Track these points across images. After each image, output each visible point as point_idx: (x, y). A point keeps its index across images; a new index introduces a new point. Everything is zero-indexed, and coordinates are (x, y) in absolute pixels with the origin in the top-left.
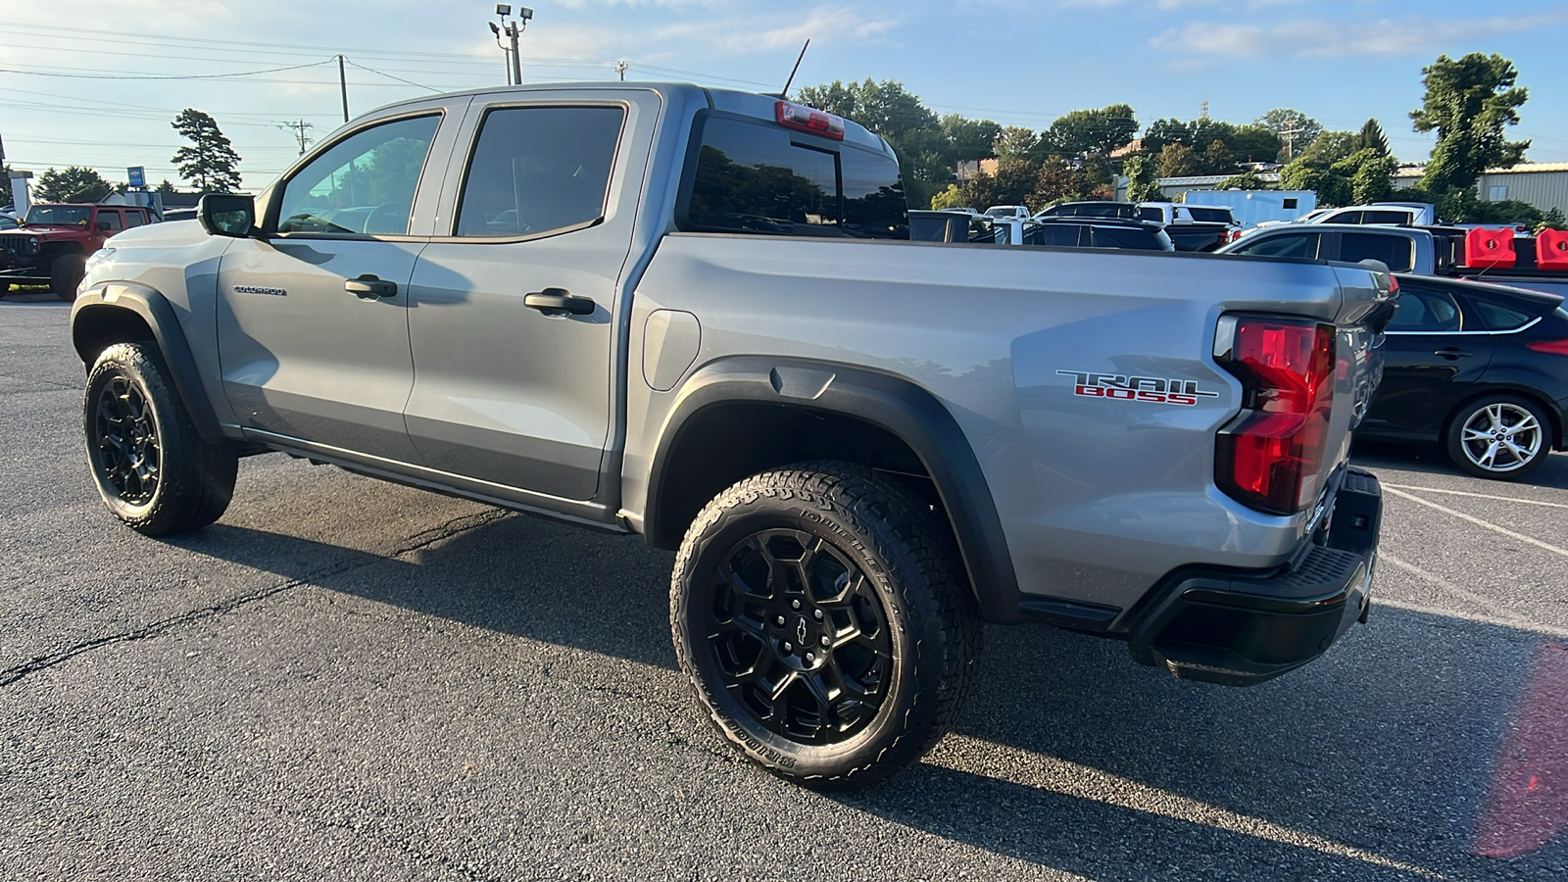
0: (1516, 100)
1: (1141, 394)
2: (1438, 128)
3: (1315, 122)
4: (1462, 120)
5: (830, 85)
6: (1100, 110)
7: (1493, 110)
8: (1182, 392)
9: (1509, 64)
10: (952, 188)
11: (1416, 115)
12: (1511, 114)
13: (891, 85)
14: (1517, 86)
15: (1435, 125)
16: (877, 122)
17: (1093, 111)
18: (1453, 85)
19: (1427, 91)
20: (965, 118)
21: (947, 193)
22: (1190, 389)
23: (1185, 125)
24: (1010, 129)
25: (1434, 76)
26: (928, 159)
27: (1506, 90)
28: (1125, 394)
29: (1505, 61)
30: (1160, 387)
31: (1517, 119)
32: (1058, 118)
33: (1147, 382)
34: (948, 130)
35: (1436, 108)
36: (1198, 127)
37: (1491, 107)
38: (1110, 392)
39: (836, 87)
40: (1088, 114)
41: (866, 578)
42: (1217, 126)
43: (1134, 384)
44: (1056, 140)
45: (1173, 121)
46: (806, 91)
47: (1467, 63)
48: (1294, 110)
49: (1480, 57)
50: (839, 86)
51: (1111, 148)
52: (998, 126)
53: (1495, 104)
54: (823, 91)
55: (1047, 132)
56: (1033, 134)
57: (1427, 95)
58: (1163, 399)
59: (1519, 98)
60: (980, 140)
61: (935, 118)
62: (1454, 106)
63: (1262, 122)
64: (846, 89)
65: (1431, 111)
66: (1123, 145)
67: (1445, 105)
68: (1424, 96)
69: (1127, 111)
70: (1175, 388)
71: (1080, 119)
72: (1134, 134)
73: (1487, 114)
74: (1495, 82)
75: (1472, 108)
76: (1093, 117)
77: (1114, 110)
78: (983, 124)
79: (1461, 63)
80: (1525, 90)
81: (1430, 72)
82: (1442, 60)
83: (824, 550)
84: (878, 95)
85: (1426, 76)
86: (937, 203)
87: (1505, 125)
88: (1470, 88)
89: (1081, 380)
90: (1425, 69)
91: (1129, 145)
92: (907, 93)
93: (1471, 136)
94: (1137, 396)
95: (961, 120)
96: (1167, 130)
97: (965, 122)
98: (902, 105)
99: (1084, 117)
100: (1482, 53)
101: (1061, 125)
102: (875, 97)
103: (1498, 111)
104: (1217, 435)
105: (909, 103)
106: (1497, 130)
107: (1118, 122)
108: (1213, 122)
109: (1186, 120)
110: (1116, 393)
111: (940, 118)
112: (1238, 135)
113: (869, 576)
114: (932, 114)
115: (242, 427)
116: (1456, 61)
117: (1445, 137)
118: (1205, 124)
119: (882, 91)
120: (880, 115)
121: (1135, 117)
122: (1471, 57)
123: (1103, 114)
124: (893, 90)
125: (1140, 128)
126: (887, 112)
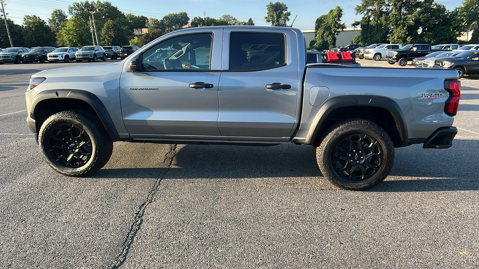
0: (289, 15)
1: (433, 96)
2: (272, 21)
3: (235, 18)
4: (277, 19)
5: (85, 2)
6: (177, 14)
7: (284, 17)
8: (440, 95)
9: (286, 5)
10: (136, 38)
11: (266, 18)
12: (288, 18)
13: (107, 3)
14: (288, 11)
15: (271, 21)
16: (104, 15)
17: (175, 14)
18: (274, 10)
19: (268, 11)
20: (134, 15)
21: (134, 39)
22: (441, 95)
23: (203, 19)
24: (151, 19)
25: (270, 7)
26: (124, 28)
27: (286, 12)
28: (430, 97)
29: (285, 4)
30: (436, 95)
31: (289, 20)
32: (165, 16)
33: (434, 94)
34: (128, 18)
35: (271, 16)
36: (206, 19)
37: (283, 16)
38: (427, 96)
39: (87, 3)
40: (174, 15)
41: (377, 142)
42: (211, 19)
43: (431, 95)
44: (165, 22)
45: (199, 17)
46: (76, 3)
47: (277, 4)
48: (230, 15)
49: (279, 3)
50: (88, 2)
51: (182, 26)
52: (146, 18)
53: (284, 16)
54: (82, 4)
55: (162, 20)
56: (158, 21)
57: (268, 12)
58: (436, 97)
59: (289, 14)
60: (141, 22)
61: (124, 14)
62: (275, 15)
63: (222, 18)
64: (91, 4)
65: (270, 17)
66: (186, 24)
67: (273, 15)
68: (267, 13)
69: (186, 14)
70: (438, 95)
71: (172, 16)
72: (189, 21)
73: (282, 18)
74: (283, 10)
75: (279, 16)
76: (176, 16)
77: (182, 13)
78: (141, 17)
79: (275, 4)
80: (290, 12)
81: (268, 6)
82: (271, 3)
83: (367, 137)
84: (103, 6)
85: (267, 7)
86: (131, 43)
87: (287, 21)
88: (278, 11)
89: (422, 95)
90: (267, 5)
91: (188, 24)
92: (113, 6)
93: (279, 24)
94: (432, 97)
95: (132, 15)
96: (198, 20)
97: (134, 16)
98: (112, 10)
99: (173, 16)
100: (280, 2)
101: (166, 18)
102: (102, 6)
103: (285, 17)
104: (446, 103)
105: (114, 9)
106: (285, 22)
107: (183, 17)
108: (210, 18)
109: (203, 17)
110: (428, 97)
111: (125, 14)
112: (217, 22)
113: (378, 141)
114: (122, 13)
115: (129, 134)
116: (274, 3)
117: (273, 24)
118: (208, 18)
119: (104, 5)
120: (105, 13)
121: (188, 16)
122: (277, 3)
123: (179, 15)
124: (108, 5)
125: (190, 19)
126: (107, 12)
